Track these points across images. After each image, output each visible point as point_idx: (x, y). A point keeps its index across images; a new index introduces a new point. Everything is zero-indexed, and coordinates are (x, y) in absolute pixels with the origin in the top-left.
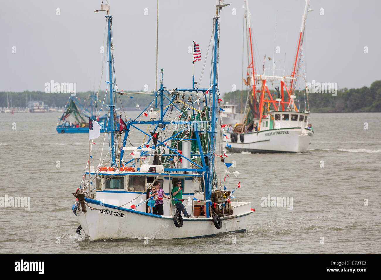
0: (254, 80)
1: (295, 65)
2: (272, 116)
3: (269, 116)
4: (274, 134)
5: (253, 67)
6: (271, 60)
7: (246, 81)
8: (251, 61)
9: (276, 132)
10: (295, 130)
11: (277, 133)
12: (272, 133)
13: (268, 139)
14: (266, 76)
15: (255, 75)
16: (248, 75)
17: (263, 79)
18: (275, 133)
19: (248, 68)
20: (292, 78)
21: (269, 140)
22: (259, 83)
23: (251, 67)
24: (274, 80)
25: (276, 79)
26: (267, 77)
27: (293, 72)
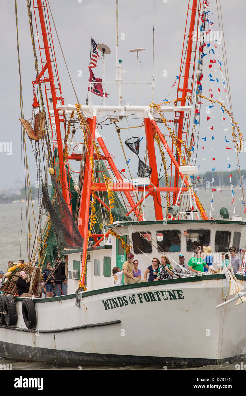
0: (58, 121)
1: (188, 64)
2: (121, 240)
3: (111, 241)
4: (133, 301)
5: (50, 80)
6: (109, 52)
7: (33, 126)
8: (44, 59)
9: (139, 295)
10: (204, 284)
11: (143, 300)
12: (128, 299)
13: (116, 319)
14: (95, 107)
15: (59, 105)
16: (36, 105)
17: (86, 116)
18: (137, 299)
19: (34, 83)
20: (179, 108)
21: (119, 322)
22: (74, 132)
23: (45, 81)
24: (121, 118)
25: (128, 114)
26: (99, 110)
27: (182, 87)
